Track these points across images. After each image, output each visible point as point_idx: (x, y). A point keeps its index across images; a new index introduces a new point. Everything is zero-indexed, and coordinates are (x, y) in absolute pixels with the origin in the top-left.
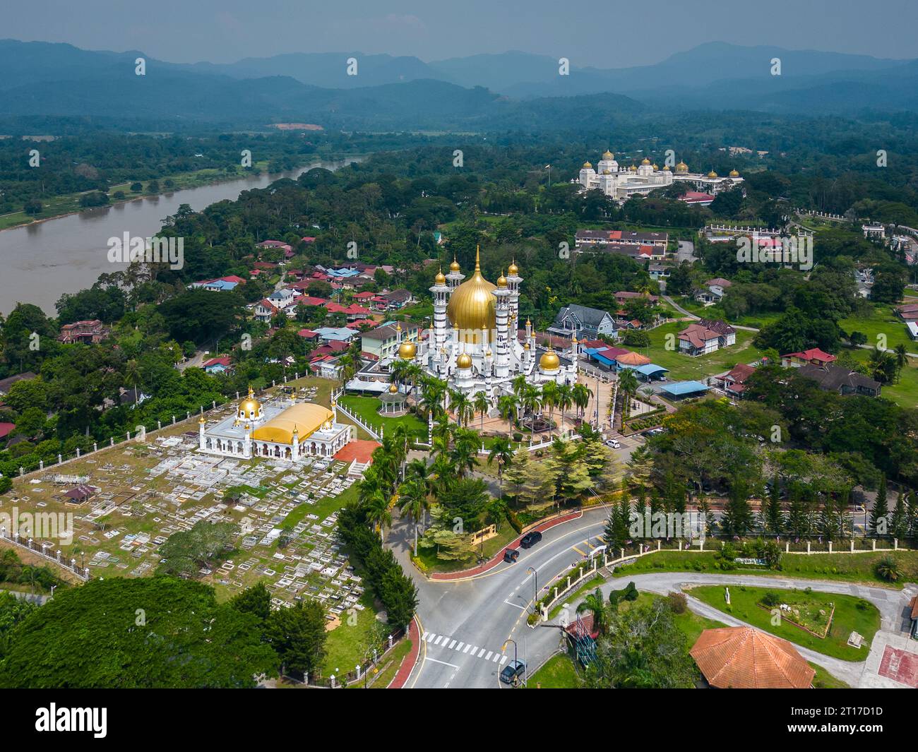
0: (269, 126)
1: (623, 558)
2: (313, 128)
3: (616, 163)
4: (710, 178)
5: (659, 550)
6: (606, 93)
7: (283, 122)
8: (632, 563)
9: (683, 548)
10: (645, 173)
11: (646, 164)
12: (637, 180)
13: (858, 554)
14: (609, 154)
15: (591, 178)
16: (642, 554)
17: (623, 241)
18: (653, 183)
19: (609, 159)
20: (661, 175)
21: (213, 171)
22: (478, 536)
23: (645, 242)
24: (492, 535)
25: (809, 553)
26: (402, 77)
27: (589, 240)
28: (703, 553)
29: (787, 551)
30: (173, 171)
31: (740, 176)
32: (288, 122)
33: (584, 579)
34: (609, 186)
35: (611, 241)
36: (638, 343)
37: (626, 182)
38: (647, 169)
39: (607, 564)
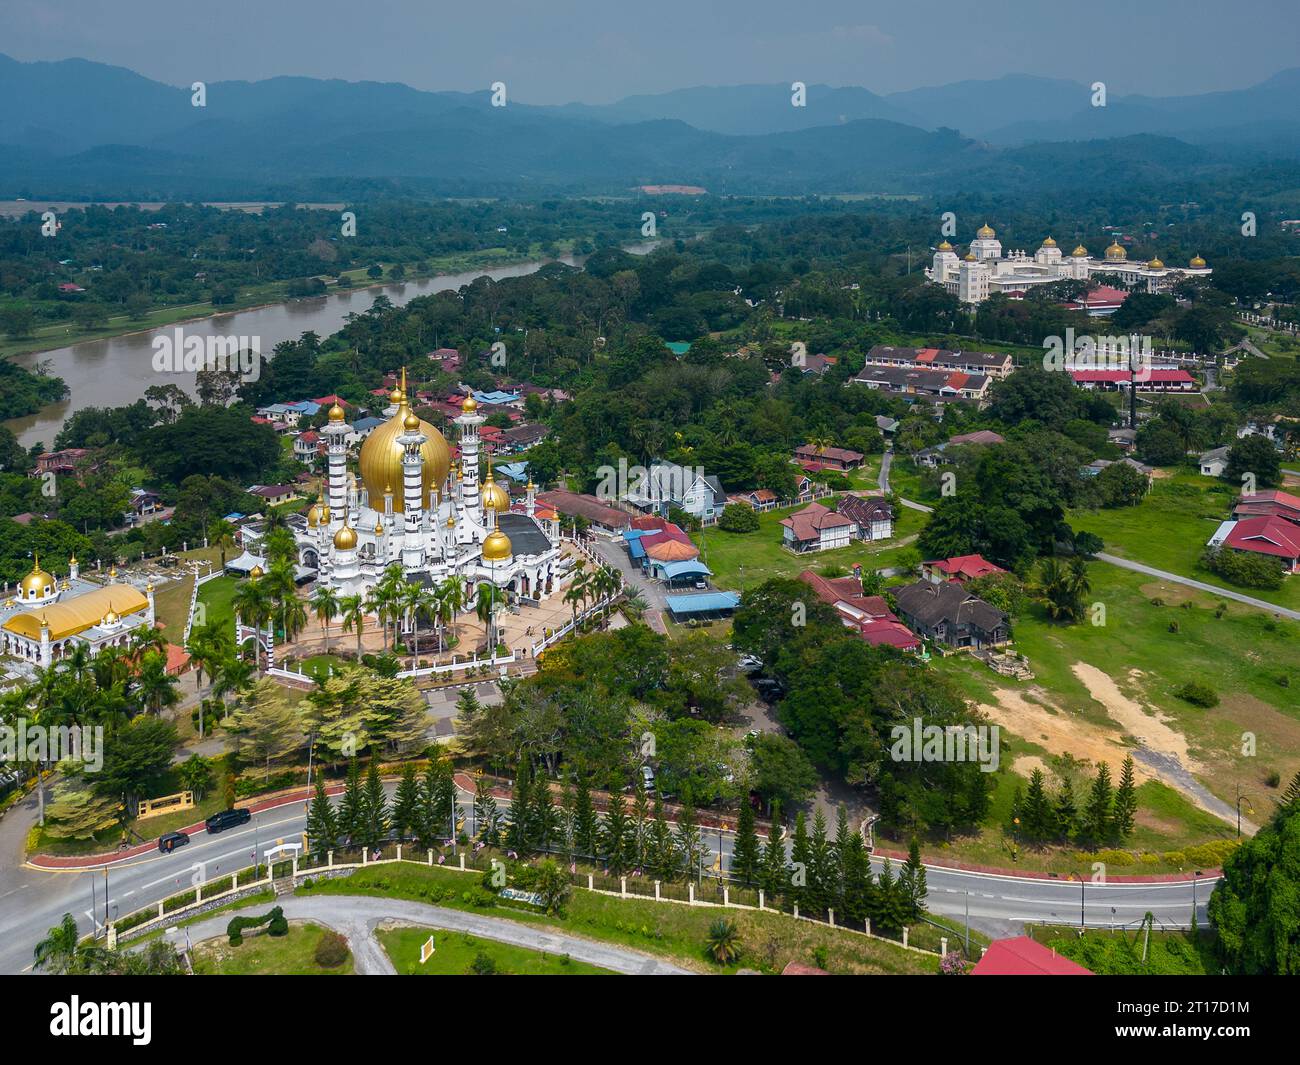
0: (634, 189)
1: (331, 867)
2: (693, 191)
3: (998, 244)
4: (1151, 268)
5: (399, 859)
6: (1143, 135)
7: (653, 184)
8: (346, 875)
9: (435, 861)
10: (1046, 259)
11: (1049, 246)
12: (1033, 271)
13: (700, 908)
14: (987, 230)
15: (950, 267)
16: (366, 863)
17: (936, 365)
18: (1056, 276)
19: (986, 238)
20: (1069, 264)
21: (502, 251)
22: (154, 807)
23: (970, 368)
24: (183, 806)
25: (624, 895)
26: (842, 118)
27: (886, 361)
28: (463, 873)
29: (591, 888)
30: (445, 251)
31: (1208, 266)
32: (661, 183)
33: (241, 892)
34: (974, 280)
35: (919, 364)
36: (732, 526)
37: (1011, 272)
38: (1050, 253)
39: (296, 873)
